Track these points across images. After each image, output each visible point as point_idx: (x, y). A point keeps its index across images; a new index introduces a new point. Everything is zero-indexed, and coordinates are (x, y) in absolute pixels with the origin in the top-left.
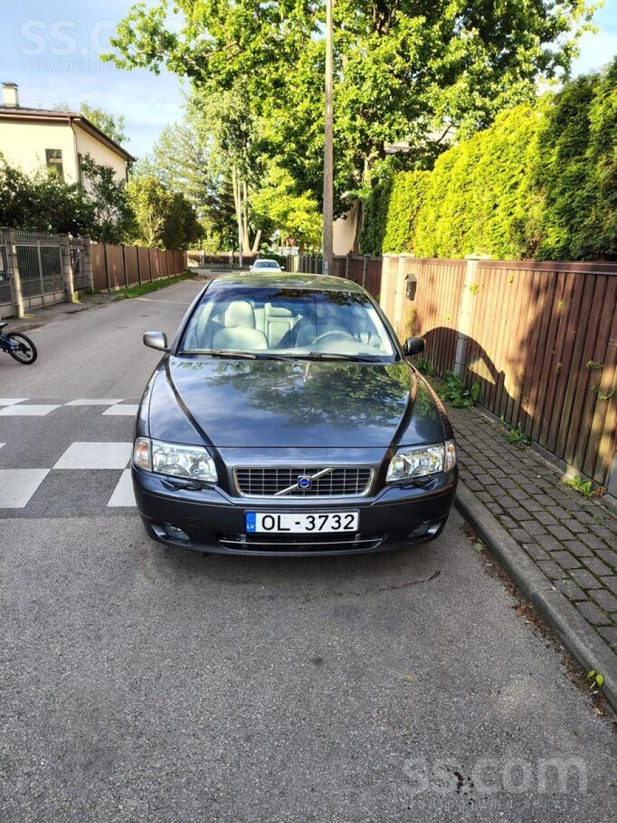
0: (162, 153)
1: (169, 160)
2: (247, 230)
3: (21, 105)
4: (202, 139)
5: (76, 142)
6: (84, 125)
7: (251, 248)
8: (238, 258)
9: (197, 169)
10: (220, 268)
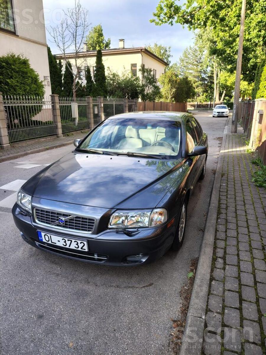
0: (183, 60)
1: (186, 63)
2: (218, 92)
3: (125, 47)
4: (201, 52)
5: (142, 60)
6: (147, 52)
7: (220, 100)
8: (213, 105)
9: (198, 66)
10: (203, 110)
